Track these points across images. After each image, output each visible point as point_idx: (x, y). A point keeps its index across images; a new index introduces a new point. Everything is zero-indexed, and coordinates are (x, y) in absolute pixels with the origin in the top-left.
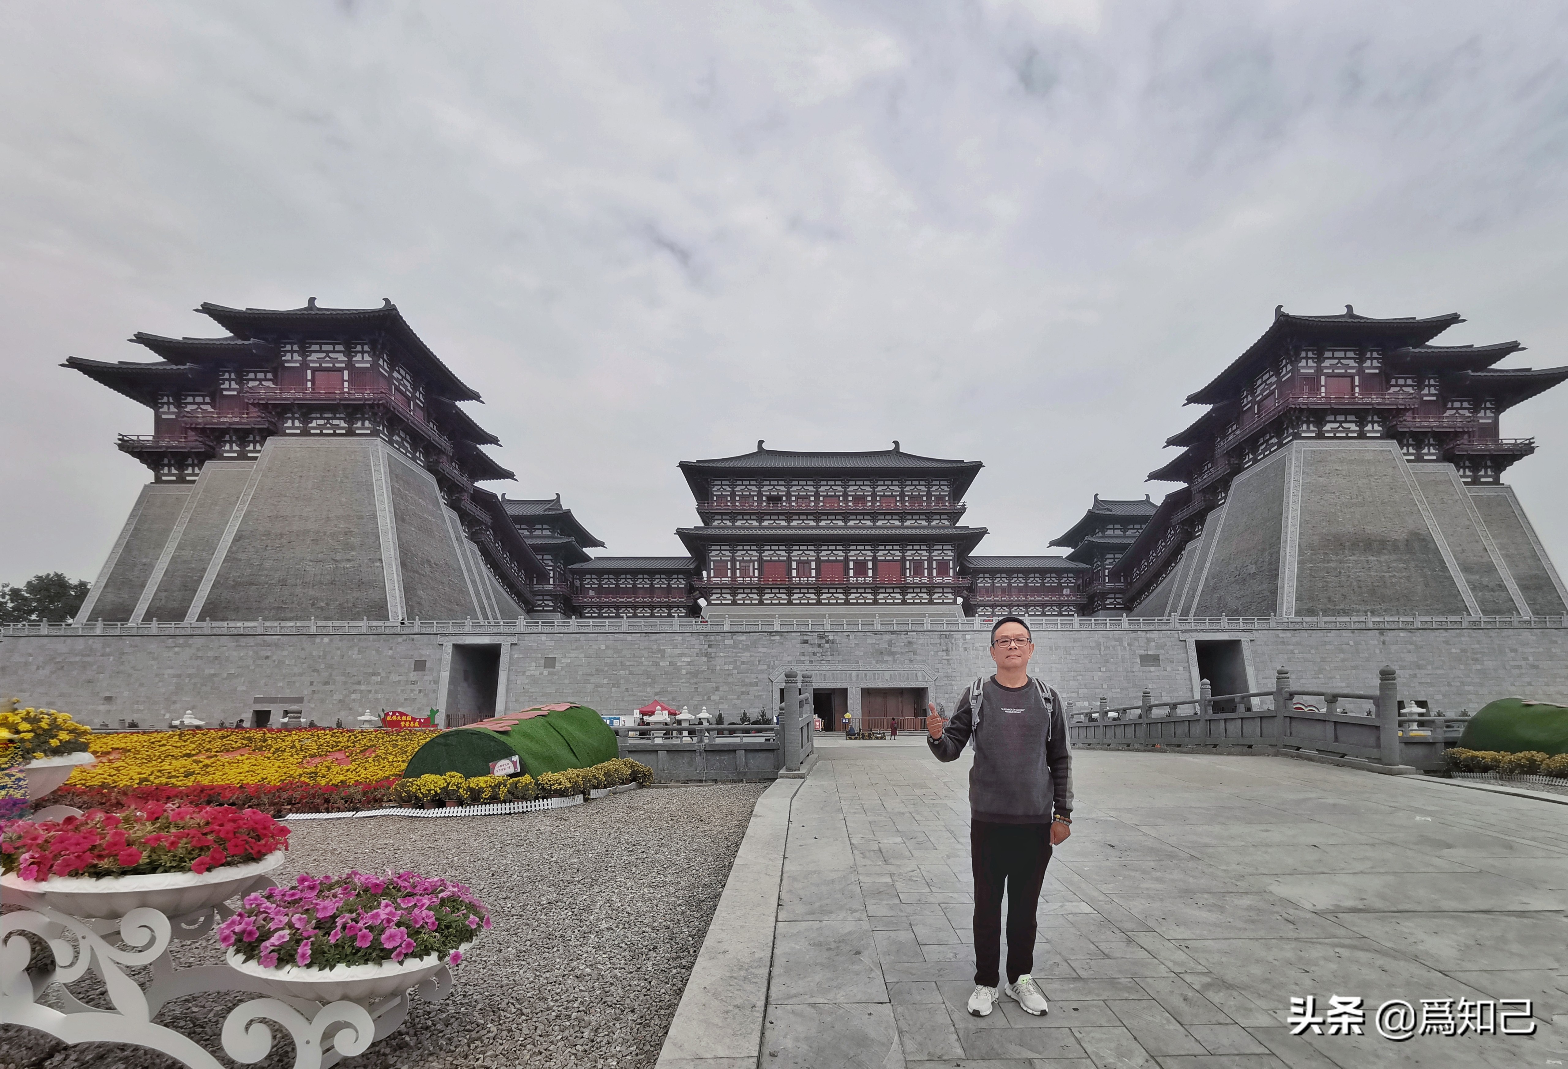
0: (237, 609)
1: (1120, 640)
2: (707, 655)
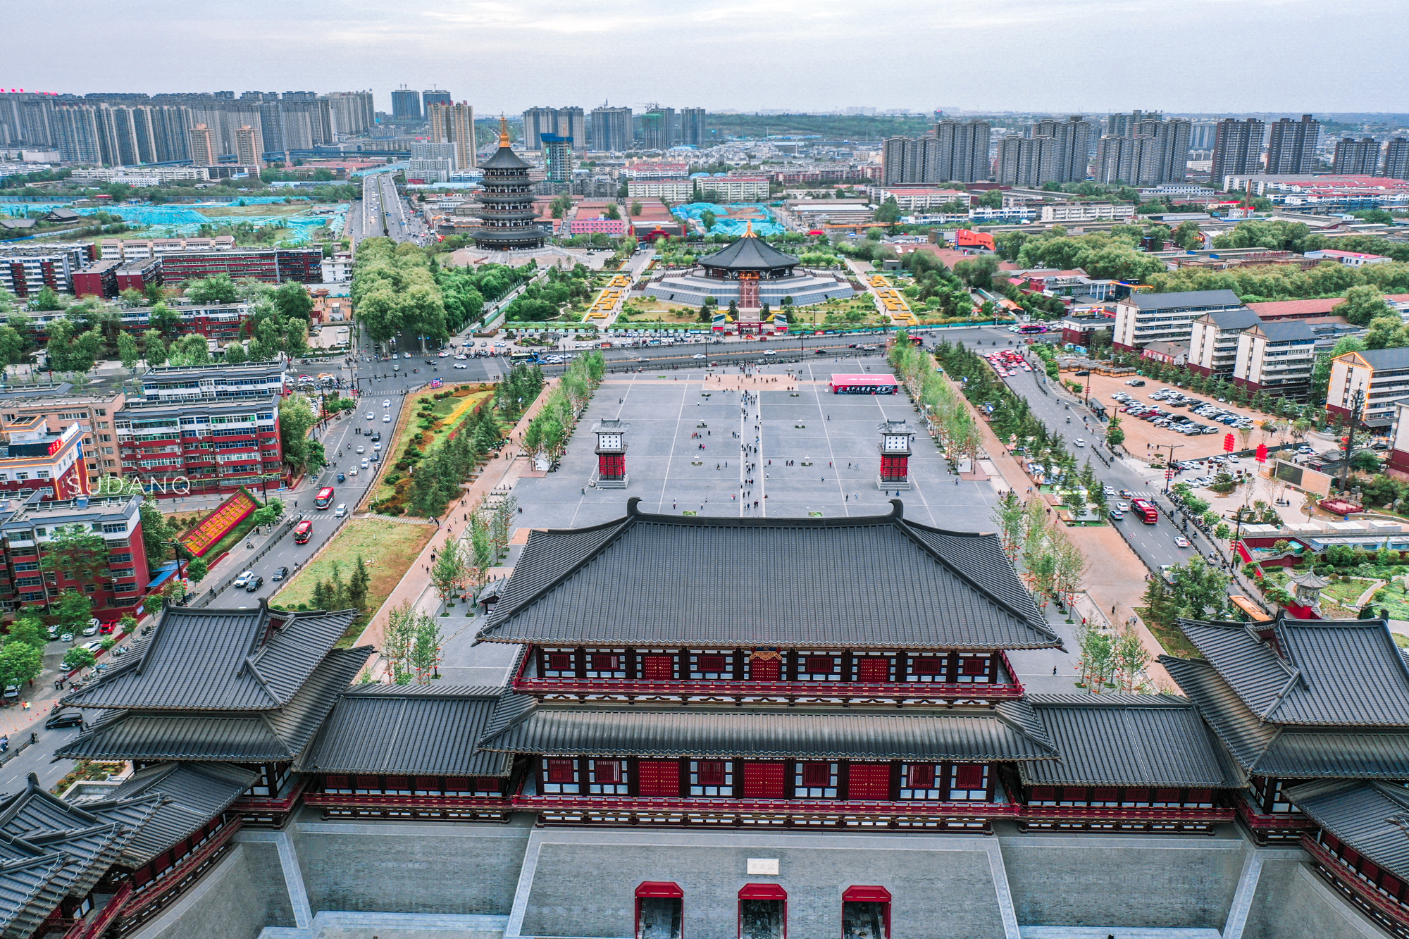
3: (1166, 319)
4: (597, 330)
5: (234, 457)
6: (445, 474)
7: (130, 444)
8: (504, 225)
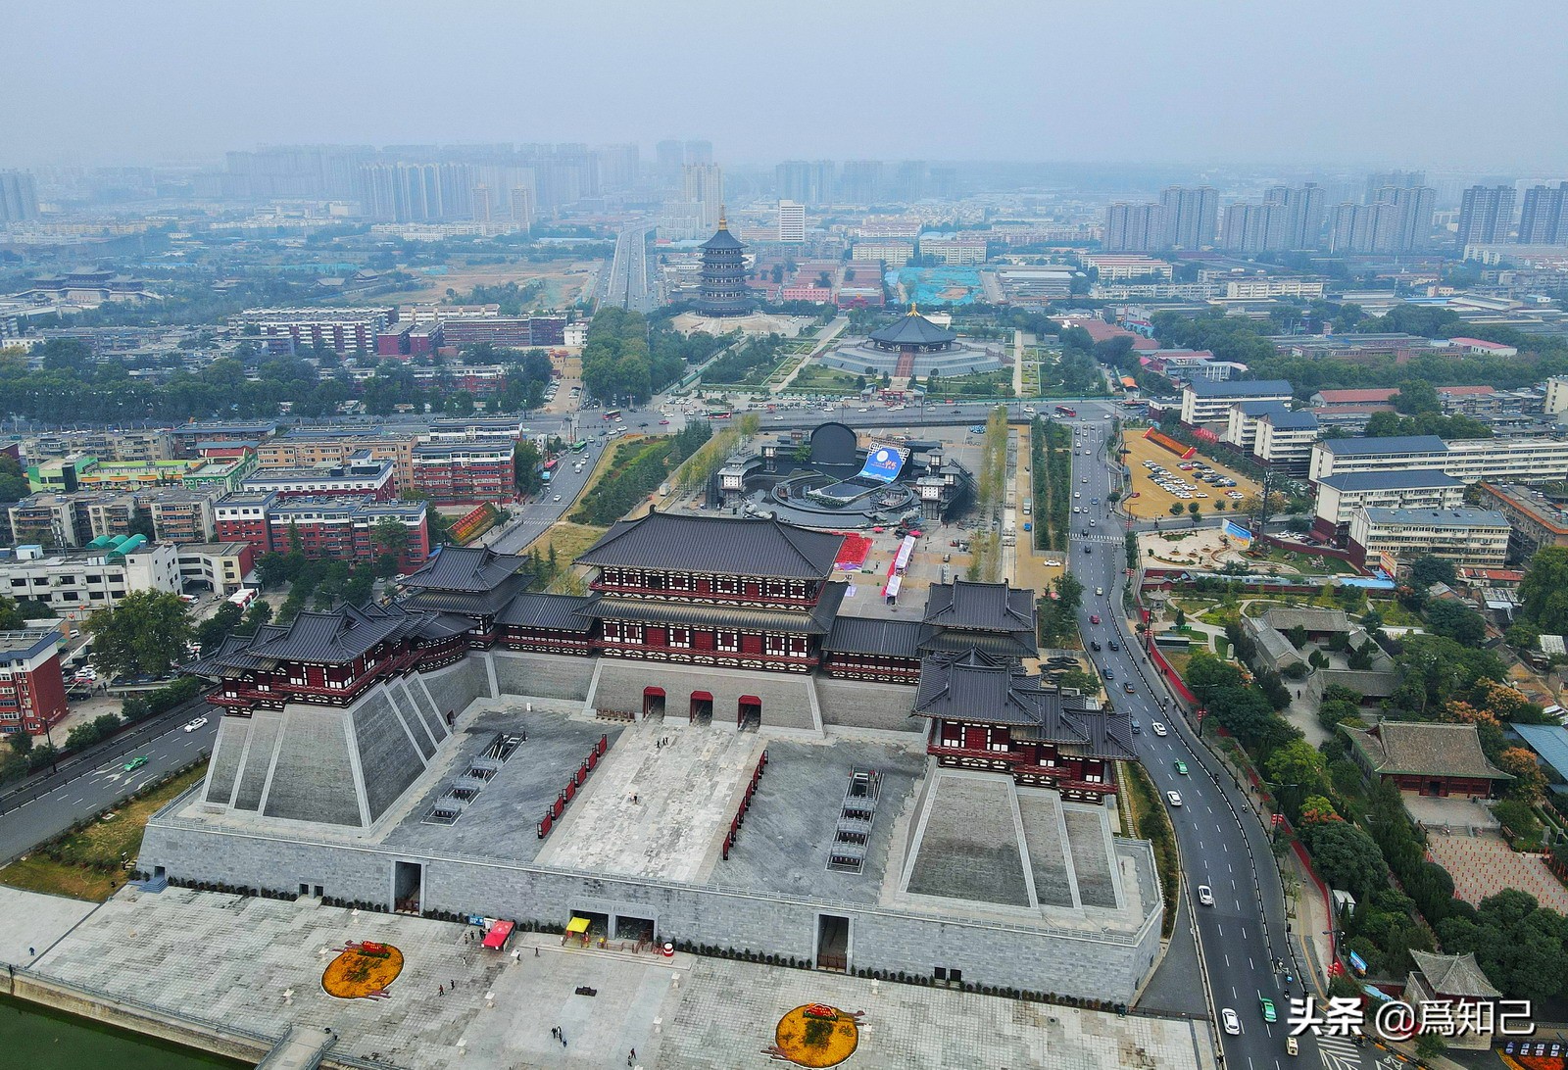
0: (283, 811)
1: (773, 907)
2: (531, 884)
3: (1222, 403)
4: (769, 394)
5: (484, 481)
6: (617, 498)
7: (420, 469)
8: (719, 295)
